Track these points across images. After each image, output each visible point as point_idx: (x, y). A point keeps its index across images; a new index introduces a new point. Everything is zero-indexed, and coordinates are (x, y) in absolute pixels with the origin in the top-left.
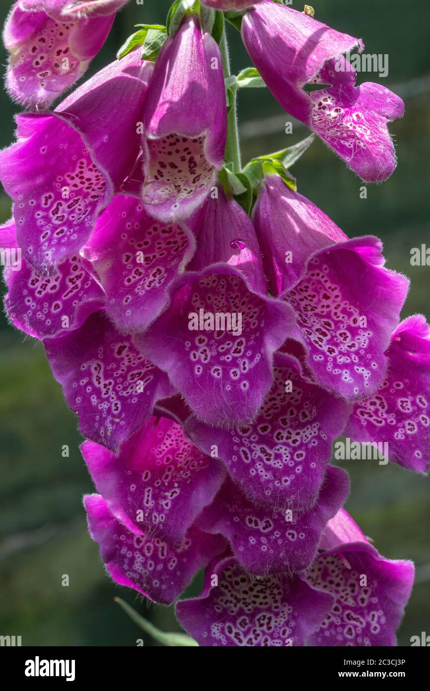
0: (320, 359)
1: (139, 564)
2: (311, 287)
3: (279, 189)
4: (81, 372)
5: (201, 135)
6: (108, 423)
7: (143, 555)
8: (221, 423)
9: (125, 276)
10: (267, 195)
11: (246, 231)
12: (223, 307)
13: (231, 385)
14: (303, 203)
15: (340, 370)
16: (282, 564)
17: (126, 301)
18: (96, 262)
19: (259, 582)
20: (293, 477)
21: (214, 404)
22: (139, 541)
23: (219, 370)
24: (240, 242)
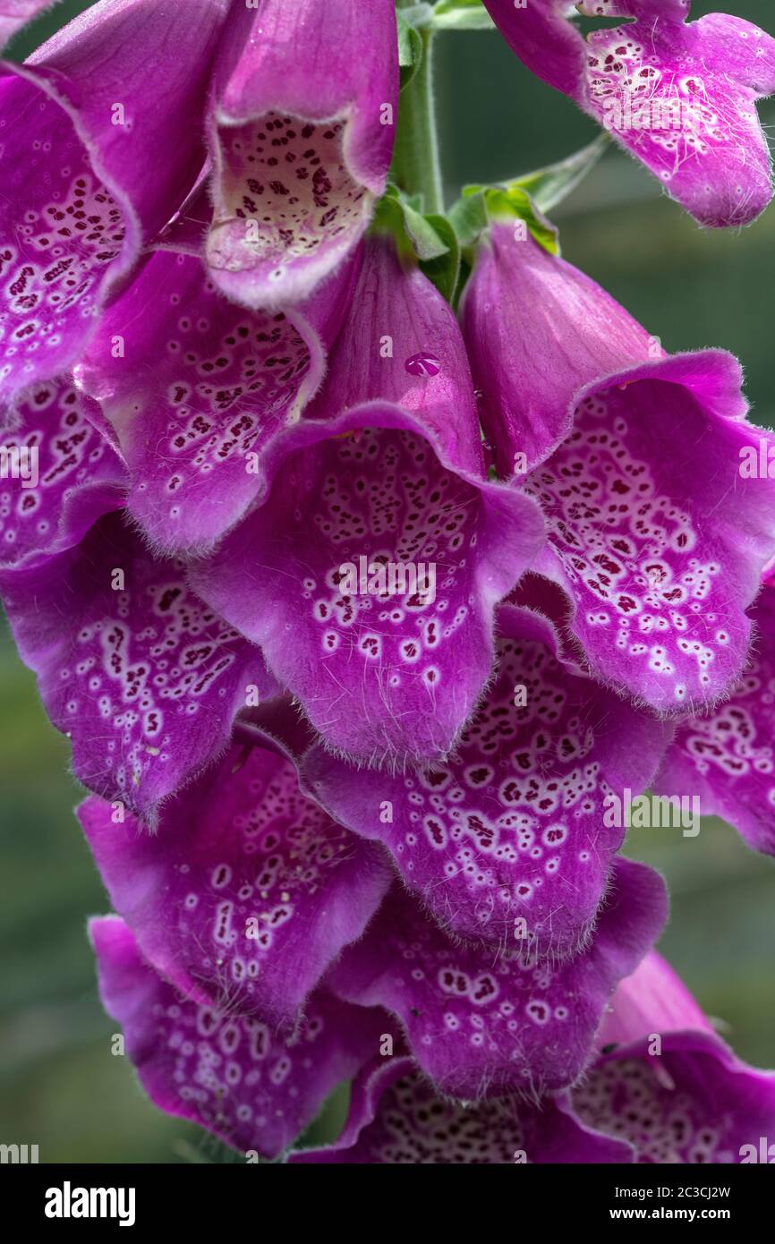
0: (602, 622)
1: (208, 1070)
2: (587, 466)
3: (521, 251)
4: (78, 645)
5: (337, 118)
6: (133, 758)
7: (217, 1049)
8: (379, 760)
9: (173, 433)
10: (493, 263)
11: (443, 338)
12: (391, 505)
13: (402, 675)
14: (571, 281)
15: (645, 648)
16: (517, 1075)
17: (172, 486)
18: (110, 401)
19: (472, 1114)
20: (538, 882)
21: (364, 716)
22: (208, 1019)
23: (375, 641)
24: (429, 361)
